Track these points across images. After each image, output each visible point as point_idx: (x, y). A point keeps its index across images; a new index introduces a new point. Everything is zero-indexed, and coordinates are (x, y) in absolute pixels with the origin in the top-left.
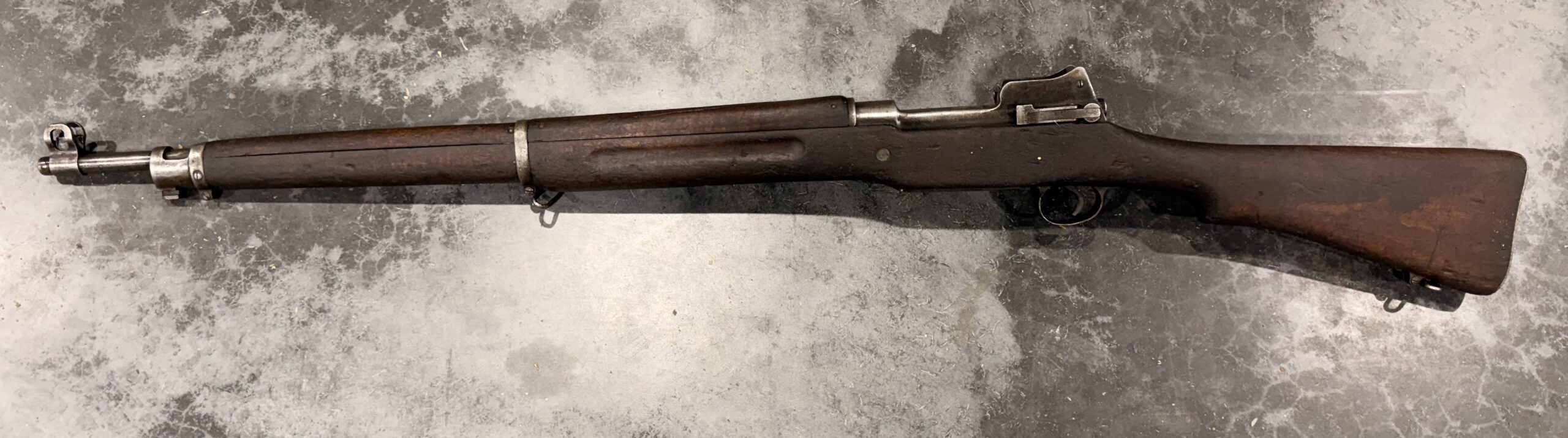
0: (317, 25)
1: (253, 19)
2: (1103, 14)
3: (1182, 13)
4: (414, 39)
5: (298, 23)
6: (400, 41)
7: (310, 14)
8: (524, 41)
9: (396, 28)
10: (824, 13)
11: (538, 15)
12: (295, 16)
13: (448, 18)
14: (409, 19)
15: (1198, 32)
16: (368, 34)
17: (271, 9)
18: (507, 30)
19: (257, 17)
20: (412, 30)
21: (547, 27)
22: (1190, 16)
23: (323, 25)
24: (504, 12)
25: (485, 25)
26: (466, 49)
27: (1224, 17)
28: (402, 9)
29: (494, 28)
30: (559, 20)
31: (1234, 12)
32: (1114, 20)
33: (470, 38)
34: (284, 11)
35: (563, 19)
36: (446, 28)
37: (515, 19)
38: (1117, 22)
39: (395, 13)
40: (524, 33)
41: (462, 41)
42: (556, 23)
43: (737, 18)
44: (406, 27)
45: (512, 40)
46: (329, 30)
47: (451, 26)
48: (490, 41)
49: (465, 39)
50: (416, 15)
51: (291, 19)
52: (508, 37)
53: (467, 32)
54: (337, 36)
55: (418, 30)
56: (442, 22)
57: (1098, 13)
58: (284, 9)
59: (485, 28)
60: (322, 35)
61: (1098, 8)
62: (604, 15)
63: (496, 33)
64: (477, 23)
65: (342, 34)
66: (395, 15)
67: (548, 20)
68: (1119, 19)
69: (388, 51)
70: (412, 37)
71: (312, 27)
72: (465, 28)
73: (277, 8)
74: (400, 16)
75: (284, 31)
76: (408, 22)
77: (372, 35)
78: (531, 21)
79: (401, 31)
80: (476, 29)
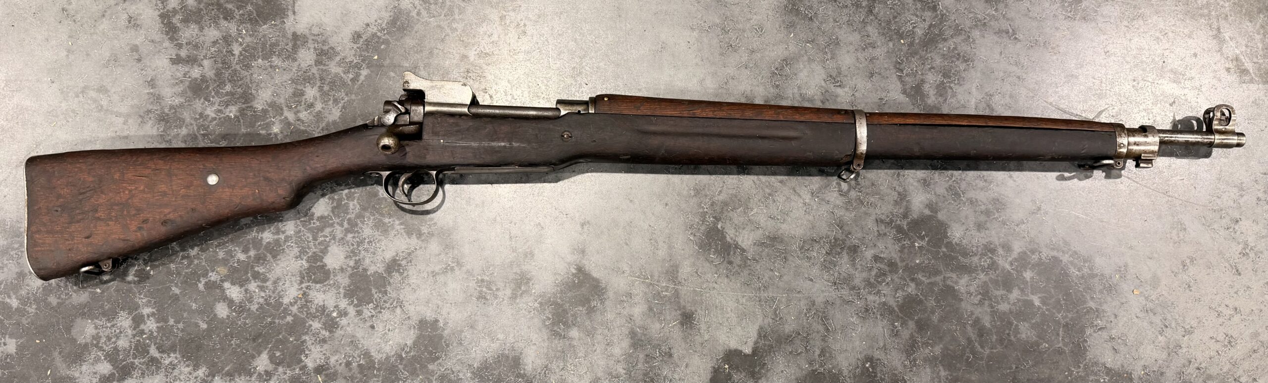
0: (191, 368)
1: (133, 363)
2: (897, 332)
3: (969, 328)
4: (278, 379)
5: (173, 366)
7: (183, 357)
8: (375, 376)
9: (261, 368)
10: (645, 335)
11: (387, 349)
12: (170, 360)
13: (306, 356)
14: (272, 358)
15: (982, 347)
16: (237, 376)
17: (148, 353)
18: (360, 366)
19: (136, 361)
20: (276, 369)
21: (396, 360)
22: (976, 332)
23: (196, 367)
24: (357, 348)
25: (340, 362)
27: (1007, 332)
28: (266, 349)
29: (348, 364)
30: (407, 353)
31: (1017, 325)
32: (908, 337)
33: (326, 375)
34: (160, 355)
35: (410, 352)
36: (305, 366)
37: (367, 354)
38: (910, 339)
39: (259, 353)
40: (375, 368)
41: (320, 379)
42: (404, 356)
43: (567, 343)
44: (270, 367)
45: (365, 376)
46: (202, 372)
47: (310, 364)
48: (345, 378)
49: (323, 377)
50: (278, 354)
51: (167, 362)
52: (361, 372)
53: (323, 370)
54: (210, 378)
55: (281, 369)
56: (301, 361)
57: (893, 330)
58: (160, 352)
59: (341, 364)
60: (196, 378)
61: (893, 325)
62: (448, 346)
63: (350, 370)
64: (333, 360)
65: (214, 376)
66: (259, 356)
67: (396, 354)
68: (912, 336)
70: (276, 377)
71: (187, 370)
72: (322, 366)
73: (153, 352)
74: (264, 356)
75: (162, 374)
76: (272, 362)
77: (240, 375)
78: (381, 356)
79: (266, 371)
80: (332, 366)
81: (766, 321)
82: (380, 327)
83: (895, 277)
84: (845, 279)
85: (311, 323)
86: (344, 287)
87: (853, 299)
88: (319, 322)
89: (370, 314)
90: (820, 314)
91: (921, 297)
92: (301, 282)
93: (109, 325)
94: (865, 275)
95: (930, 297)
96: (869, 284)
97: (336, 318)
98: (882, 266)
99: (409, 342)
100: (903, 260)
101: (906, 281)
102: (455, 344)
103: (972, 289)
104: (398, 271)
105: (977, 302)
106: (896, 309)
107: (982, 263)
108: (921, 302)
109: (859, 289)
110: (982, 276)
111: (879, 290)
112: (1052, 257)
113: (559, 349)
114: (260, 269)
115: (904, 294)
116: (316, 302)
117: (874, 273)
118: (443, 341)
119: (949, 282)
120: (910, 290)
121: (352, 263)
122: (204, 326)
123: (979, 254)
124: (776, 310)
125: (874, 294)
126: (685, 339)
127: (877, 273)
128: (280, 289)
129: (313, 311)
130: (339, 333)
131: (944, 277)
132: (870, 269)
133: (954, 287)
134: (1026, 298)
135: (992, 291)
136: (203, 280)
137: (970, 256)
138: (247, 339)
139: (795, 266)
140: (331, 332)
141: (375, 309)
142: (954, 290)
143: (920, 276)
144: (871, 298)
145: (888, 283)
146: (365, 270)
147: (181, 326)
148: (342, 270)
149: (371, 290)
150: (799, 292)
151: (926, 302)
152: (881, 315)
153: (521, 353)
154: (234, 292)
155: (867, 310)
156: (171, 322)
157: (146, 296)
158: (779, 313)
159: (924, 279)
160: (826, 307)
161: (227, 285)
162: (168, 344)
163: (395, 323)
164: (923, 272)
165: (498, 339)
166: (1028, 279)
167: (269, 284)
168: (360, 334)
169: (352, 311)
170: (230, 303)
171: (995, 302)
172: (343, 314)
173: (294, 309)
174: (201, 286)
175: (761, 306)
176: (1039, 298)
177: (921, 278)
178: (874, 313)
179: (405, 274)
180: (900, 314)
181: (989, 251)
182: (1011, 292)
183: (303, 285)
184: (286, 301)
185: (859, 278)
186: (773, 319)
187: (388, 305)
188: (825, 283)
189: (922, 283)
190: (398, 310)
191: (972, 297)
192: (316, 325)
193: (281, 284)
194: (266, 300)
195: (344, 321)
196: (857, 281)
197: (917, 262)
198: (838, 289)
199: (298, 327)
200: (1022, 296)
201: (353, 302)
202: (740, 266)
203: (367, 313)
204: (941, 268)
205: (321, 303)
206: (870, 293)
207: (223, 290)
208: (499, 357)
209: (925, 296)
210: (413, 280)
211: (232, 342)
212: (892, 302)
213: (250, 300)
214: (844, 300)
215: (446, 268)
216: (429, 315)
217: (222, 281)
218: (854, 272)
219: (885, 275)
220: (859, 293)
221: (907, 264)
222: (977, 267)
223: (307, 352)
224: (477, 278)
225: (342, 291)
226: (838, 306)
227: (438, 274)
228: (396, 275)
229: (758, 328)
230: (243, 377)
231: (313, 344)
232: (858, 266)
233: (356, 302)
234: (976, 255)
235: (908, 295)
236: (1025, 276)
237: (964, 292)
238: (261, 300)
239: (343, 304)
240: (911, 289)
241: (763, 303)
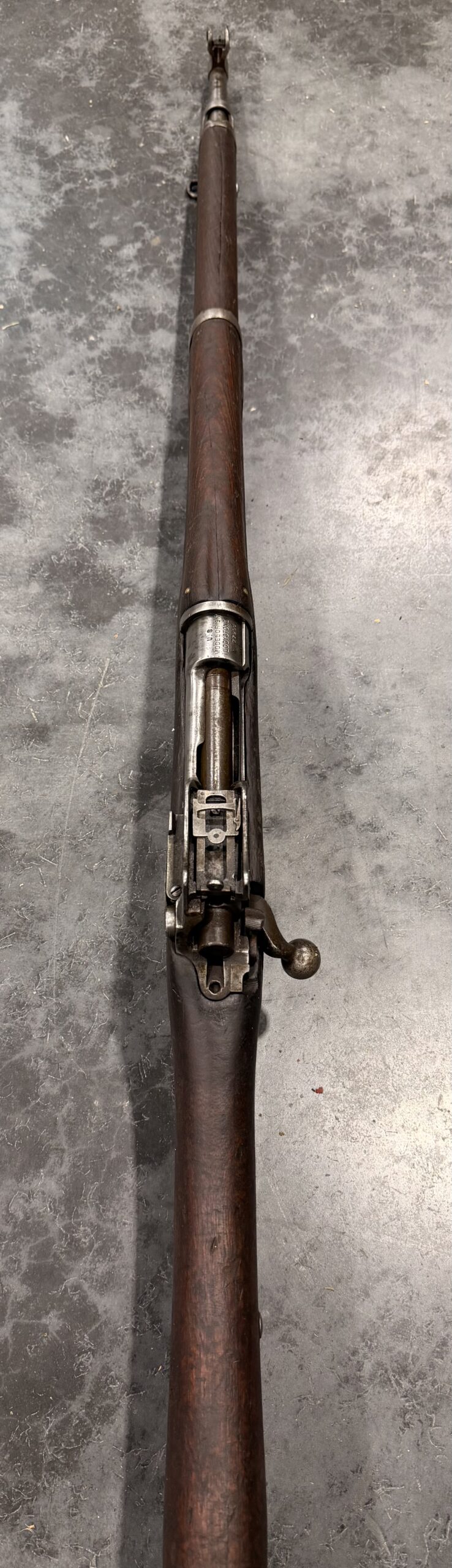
0: (45, 216)
1: (57, 170)
4: (20, 287)
5: (49, 201)
6: (20, 278)
7: (59, 209)
8: (10, 375)
9: (35, 274)
10: (21, 676)
11: (42, 387)
13: (44, 313)
14: (46, 282)
16: (30, 252)
17: (67, 182)
18: (25, 360)
19: (59, 174)
20: (32, 285)
21: (26, 395)
23: (42, 219)
24: (46, 358)
25: (33, 343)
26: (4, 328)
28: (58, 277)
29: (29, 350)
30: (34, 405)
33: (17, 331)
34: (64, 192)
35: (35, 409)
36: (31, 311)
37: (38, 367)
39: (53, 272)
40: (20, 374)
42: (30, 403)
43: (23, 580)
44: (35, 281)
45: (12, 365)
46: (39, 224)
47: (32, 316)
48: (11, 347)
49: (16, 327)
50: (51, 288)
51: (54, 197)
52: (16, 362)
53: (24, 328)
54: (30, 231)
55: (31, 290)
56: (39, 308)
58: (67, 191)
59: (29, 343)
60: (33, 220)
62: (37, 447)
63: (21, 352)
64: (36, 336)
65: (32, 234)
66: (51, 271)
67: (34, 395)
69: (8, 268)
71: (43, 212)
72: (30, 327)
73: (67, 186)
74: (49, 276)
75: (41, 193)
76: (41, 282)
77: (29, 256)
78: (34, 381)
79: (31, 277)
80: (28, 335)
81: (21, 845)
82: (70, 380)
83: (72, 1059)
84: (78, 972)
85: (84, 317)
86: (125, 348)
87: (43, 984)
88: (84, 324)
89: (88, 371)
90: (22, 929)
91: (33, 1103)
92: (135, 309)
93: (103, 153)
94: (81, 1007)
95: (32, 1119)
96: (65, 1012)
97: (88, 339)
98: (93, 1039)
99: (47, 408)
100: (100, 1075)
101: (63, 1079)
102: (38, 454)
103: (36, 1203)
104: (141, 399)
105: (12, 1209)
106: (17, 1057)
107: (82, 1228)
108: (24, 1102)
109: (58, 995)
110: (58, 1225)
111: (52, 1029)
112: (83, 1377)
113: (16, 570)
114: (155, 273)
115: (42, 1073)
116: (109, 321)
117: (83, 1022)
118: (44, 443)
119: (53, 1159)
120: (47, 1084)
121: (155, 355)
122: (92, 226)
123: (101, 1223)
124: (38, 860)
125: (47, 1020)
126: (10, 728)
127: (81, 1027)
128: (129, 290)
129: (99, 319)
130: (68, 342)
131: (63, 1151)
132: (89, 1018)
133: (43, 1166)
134: (9, 1312)
135: (28, 1241)
136: (145, 226)
137: (97, 1205)
138: (71, 262)
139: (104, 895)
140: (70, 335)
141: (95, 376)
142: (39, 1167)
143: (69, 1105)
144: (41, 1014)
145: (63, 1045)
146: (145, 368)
147: (95, 208)
148: (147, 346)
149: (119, 372)
150: (63, 897)
151: (23, 1111)
152: (9, 1029)
153: (15, 526)
154: (129, 251)
155: (20, 1005)
156: (99, 200)
157: (131, 181)
158: (32, 865)
159: (64, 1111)
160: (33, 939)
161: (139, 245)
162: (76, 197)
163: (74, 395)
164: (78, 1110)
165: (38, 500)
166: (44, 1321)
167: (136, 280)
168: (64, 361)
169: (95, 354)
170: (117, 248)
171: (7, 1246)
172: (91, 346)
173: (103, 302)
174: (140, 224)
175: (47, 839)
176: (6, 1341)
177: (66, 1107)
178: (14, 1017)
179: (136, 406)
180: (7, 1062)
181: (104, 1242)
182: (23, 1282)
183: (131, 311)
184: (114, 296)
185: (75, 996)
186: (24, 855)
187: (98, 388)
188: (74, 941)
189: (58, 1106)
190: (89, 398)
191: (21, 1201)
192: (81, 321)
193: (135, 291)
194: (117, 278)
195: (82, 346)
196: (71, 993)
197: (96, 1103)
198: (62, 960)
199: (81, 304)
200: (13, 1303)
201: (106, 355)
202: (113, 811)
203: (89, 369)
204: (81, 1147)
205: (107, 326)
206: (49, 1014)
207: (133, 242)
208: (14, 501)
209: (33, 1112)
210: (128, 414)
211: (70, 250)
212: (28, 1050)
213: (119, 264)
214: (41, 969)
215: (140, 448)
216: (80, 429)
217: (143, 242)
218: (87, 989)
219: (78, 1040)
220: (51, 995)
221: (92, 1083)
222: (77, 1216)
223: (48, 313)
224: (123, 481)
225: (121, 345)
226: (34, 958)
227: (134, 439)
228: (137, 396)
229: (13, 831)
230: (27, 257)
231: (58, 318)
232: (96, 998)
233: (105, 358)
234: (99, 1216)
235: (38, 1079)
236: (51, 1315)
237: (33, 1186)
238: (117, 274)
239: (104, 346)
240: (49, 1087)
241: (51, 842)
